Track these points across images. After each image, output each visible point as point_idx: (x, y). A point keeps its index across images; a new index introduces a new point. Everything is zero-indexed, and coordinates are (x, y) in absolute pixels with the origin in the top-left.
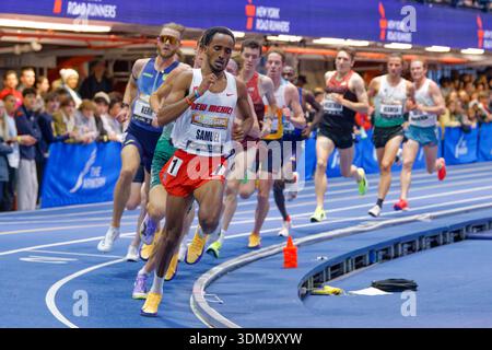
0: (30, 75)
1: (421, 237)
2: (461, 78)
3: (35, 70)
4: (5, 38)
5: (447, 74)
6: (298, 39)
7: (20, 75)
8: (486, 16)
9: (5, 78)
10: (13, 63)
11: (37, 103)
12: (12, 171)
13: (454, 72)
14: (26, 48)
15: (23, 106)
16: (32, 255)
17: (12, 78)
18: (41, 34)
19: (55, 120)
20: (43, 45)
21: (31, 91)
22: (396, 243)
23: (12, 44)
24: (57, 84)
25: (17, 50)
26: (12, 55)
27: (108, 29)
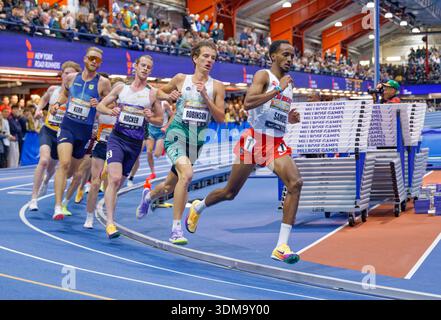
0: (15, 98)
1: (214, 177)
2: (237, 98)
3: (18, 95)
4: (3, 79)
5: (229, 96)
6: (154, 79)
7: (10, 98)
8: (248, 67)
9: (2, 100)
10: (7, 92)
11: (19, 112)
12: (6, 148)
13: (232, 95)
14: (13, 84)
15: (12, 114)
16: (13, 190)
17: (6, 99)
18: (21, 77)
19: (28, 121)
20: (23, 83)
21: (16, 106)
22: (201, 181)
23: (6, 82)
24: (29, 103)
25: (9, 85)
26: (6, 88)
27: (56, 74)
